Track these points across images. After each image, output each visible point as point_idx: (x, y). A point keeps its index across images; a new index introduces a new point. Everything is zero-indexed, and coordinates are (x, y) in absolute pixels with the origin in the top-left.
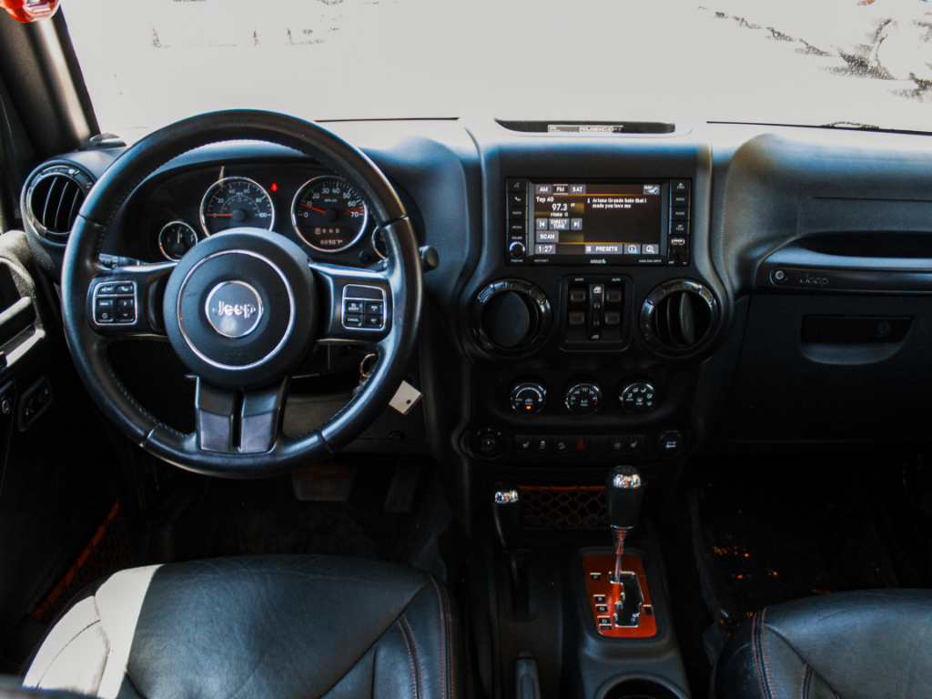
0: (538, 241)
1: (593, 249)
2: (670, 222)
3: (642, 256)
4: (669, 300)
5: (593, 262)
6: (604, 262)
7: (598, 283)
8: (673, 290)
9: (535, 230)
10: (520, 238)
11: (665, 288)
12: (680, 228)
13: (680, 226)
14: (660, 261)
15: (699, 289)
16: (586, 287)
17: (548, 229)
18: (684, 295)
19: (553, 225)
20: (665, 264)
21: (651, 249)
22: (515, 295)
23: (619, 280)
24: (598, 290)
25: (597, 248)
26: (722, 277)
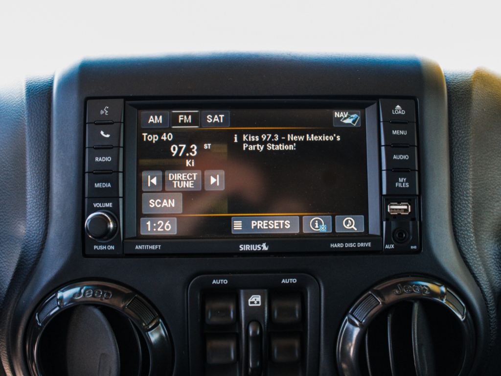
0: (144, 212)
1: (246, 225)
2: (384, 174)
3: (334, 236)
4: (389, 319)
5: (244, 248)
6: (265, 247)
7: (254, 288)
8: (392, 298)
9: (139, 192)
10: (110, 205)
11: (379, 293)
12: (402, 183)
13: (401, 180)
14: (369, 244)
15: (442, 295)
16: (232, 293)
17: (164, 191)
18: (416, 306)
19: (171, 183)
20: (376, 251)
21: (350, 224)
22: (97, 312)
23: (294, 281)
24: (256, 300)
25: (254, 224)
26: (475, 270)
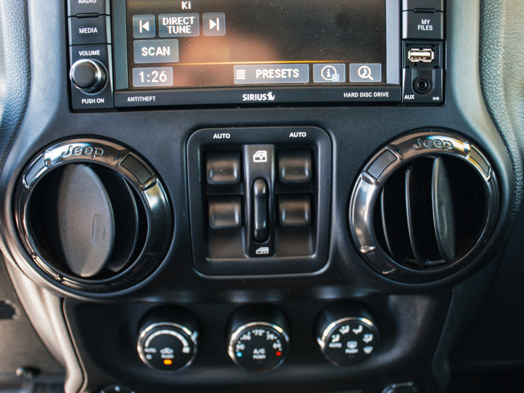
0: (136, 61)
1: (251, 73)
2: (405, 15)
3: (349, 86)
4: (408, 174)
5: (248, 97)
6: (271, 97)
7: (259, 142)
8: (410, 153)
9: (130, 39)
10: (97, 53)
11: (397, 149)
12: (425, 25)
13: (424, 22)
14: (386, 94)
15: (466, 152)
16: (234, 150)
17: (157, 37)
18: (437, 162)
19: (165, 29)
20: (393, 103)
21: (365, 73)
22: (88, 170)
23: (303, 134)
24: (261, 155)
25: (258, 73)
26: (503, 129)
